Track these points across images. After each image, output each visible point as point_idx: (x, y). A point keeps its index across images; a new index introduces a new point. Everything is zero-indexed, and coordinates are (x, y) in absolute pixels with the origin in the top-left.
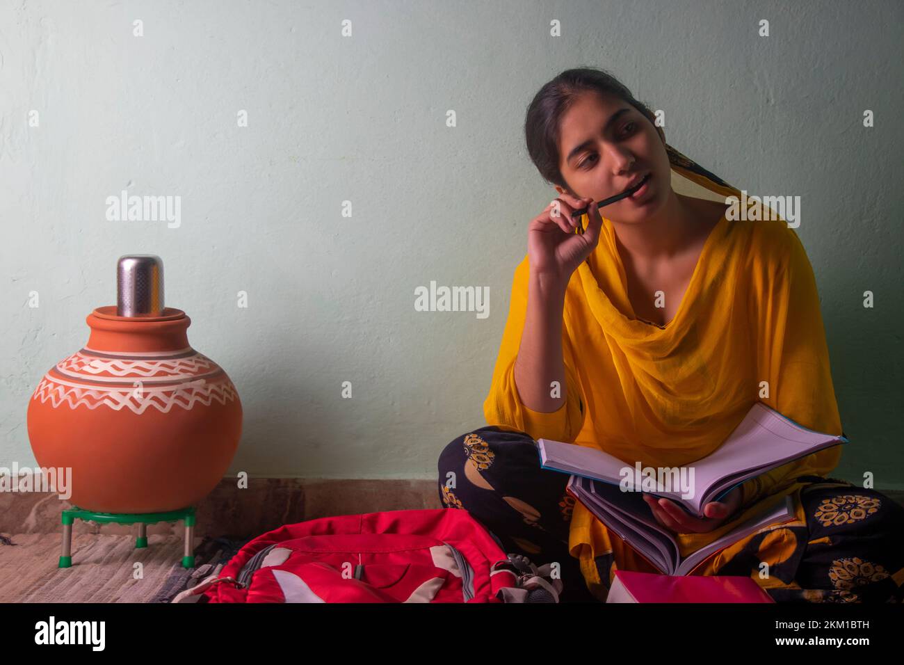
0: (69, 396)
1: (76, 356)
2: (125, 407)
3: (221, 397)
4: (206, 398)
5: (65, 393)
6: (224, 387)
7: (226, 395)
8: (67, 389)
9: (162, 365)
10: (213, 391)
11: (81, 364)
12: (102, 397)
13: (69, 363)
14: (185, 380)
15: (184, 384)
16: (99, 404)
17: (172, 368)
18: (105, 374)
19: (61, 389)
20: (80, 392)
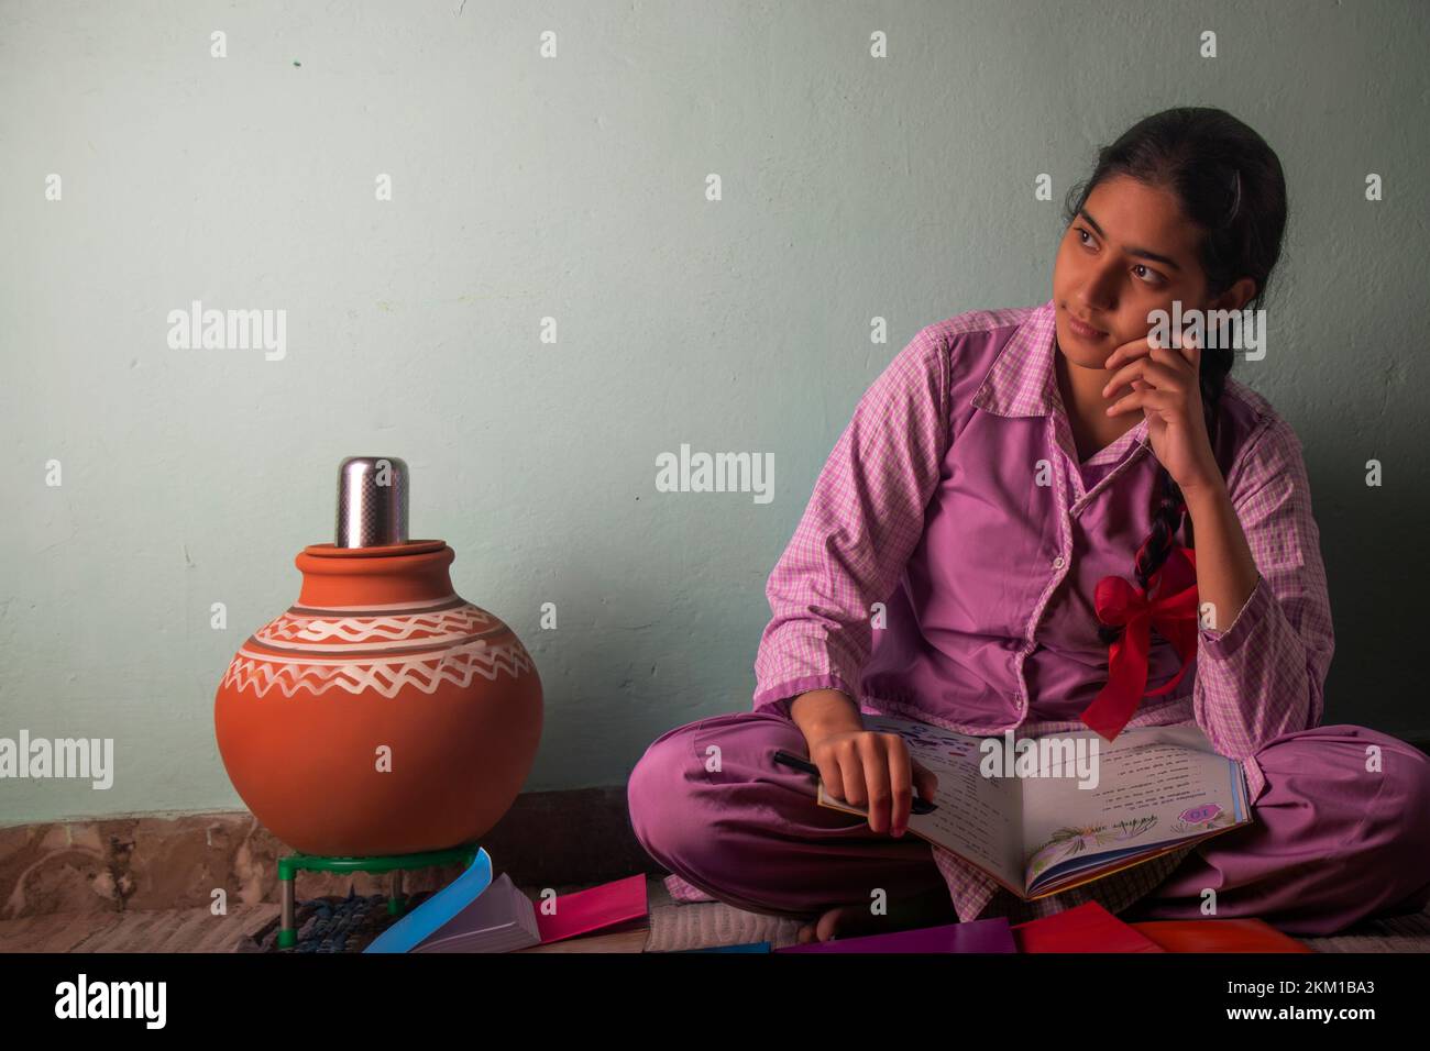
0: (281, 679)
1: (283, 618)
2: (369, 689)
3: (511, 666)
4: (489, 669)
5: (275, 673)
6: (513, 650)
7: (517, 663)
8: (276, 667)
9: (418, 622)
10: (498, 658)
11: (294, 629)
12: (330, 676)
13: (275, 629)
14: (456, 643)
15: (454, 648)
16: (328, 686)
17: (435, 625)
18: (333, 640)
19: (267, 669)
20: (298, 670)
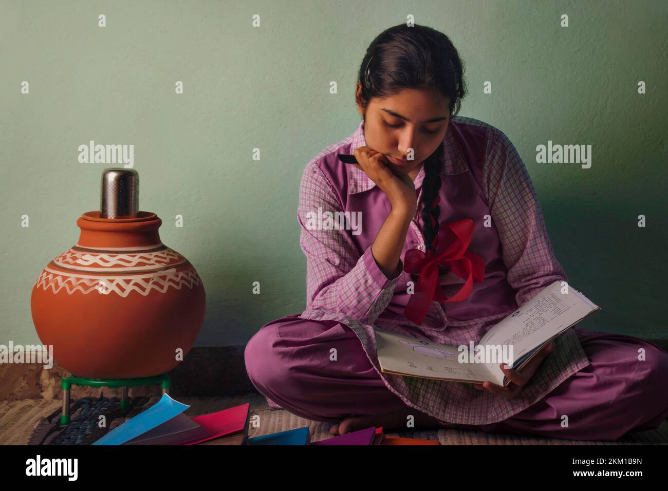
0: (67, 285)
1: (69, 252)
2: (113, 292)
3: (189, 282)
4: (177, 284)
5: (63, 281)
6: (190, 274)
7: (192, 281)
8: (64, 278)
9: (141, 257)
10: (182, 278)
11: (75, 258)
12: (93, 284)
13: (64, 258)
14: (161, 269)
15: (159, 272)
16: (91, 290)
17: (149, 260)
18: (95, 265)
19: (59, 279)
20: (76, 280)
